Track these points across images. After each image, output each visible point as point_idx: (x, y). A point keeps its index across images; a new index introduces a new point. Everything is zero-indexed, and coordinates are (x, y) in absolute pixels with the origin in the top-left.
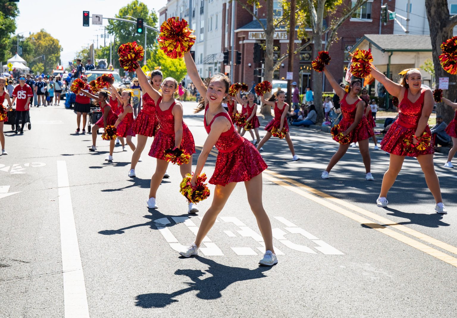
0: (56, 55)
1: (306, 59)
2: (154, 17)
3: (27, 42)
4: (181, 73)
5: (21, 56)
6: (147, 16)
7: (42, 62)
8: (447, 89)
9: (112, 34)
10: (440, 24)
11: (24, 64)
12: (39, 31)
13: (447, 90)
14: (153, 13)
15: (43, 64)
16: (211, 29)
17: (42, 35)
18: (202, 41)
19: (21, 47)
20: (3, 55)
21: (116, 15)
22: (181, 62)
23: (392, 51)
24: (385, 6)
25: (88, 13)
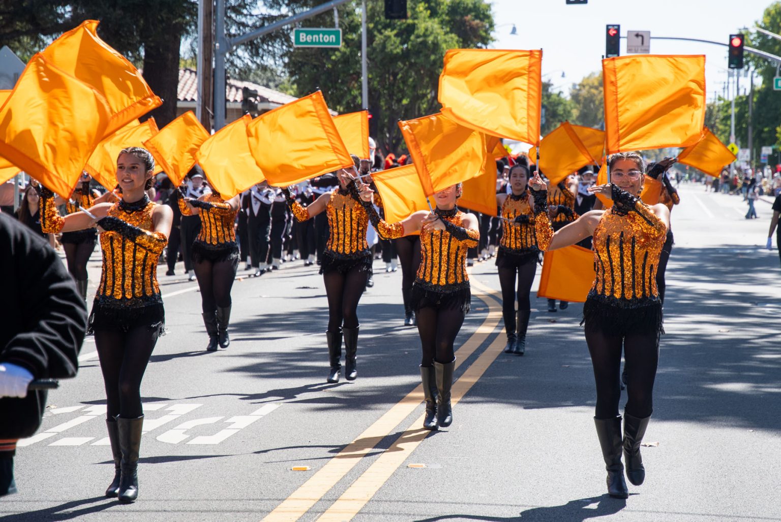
19: (544, 107)
25: (618, 28)
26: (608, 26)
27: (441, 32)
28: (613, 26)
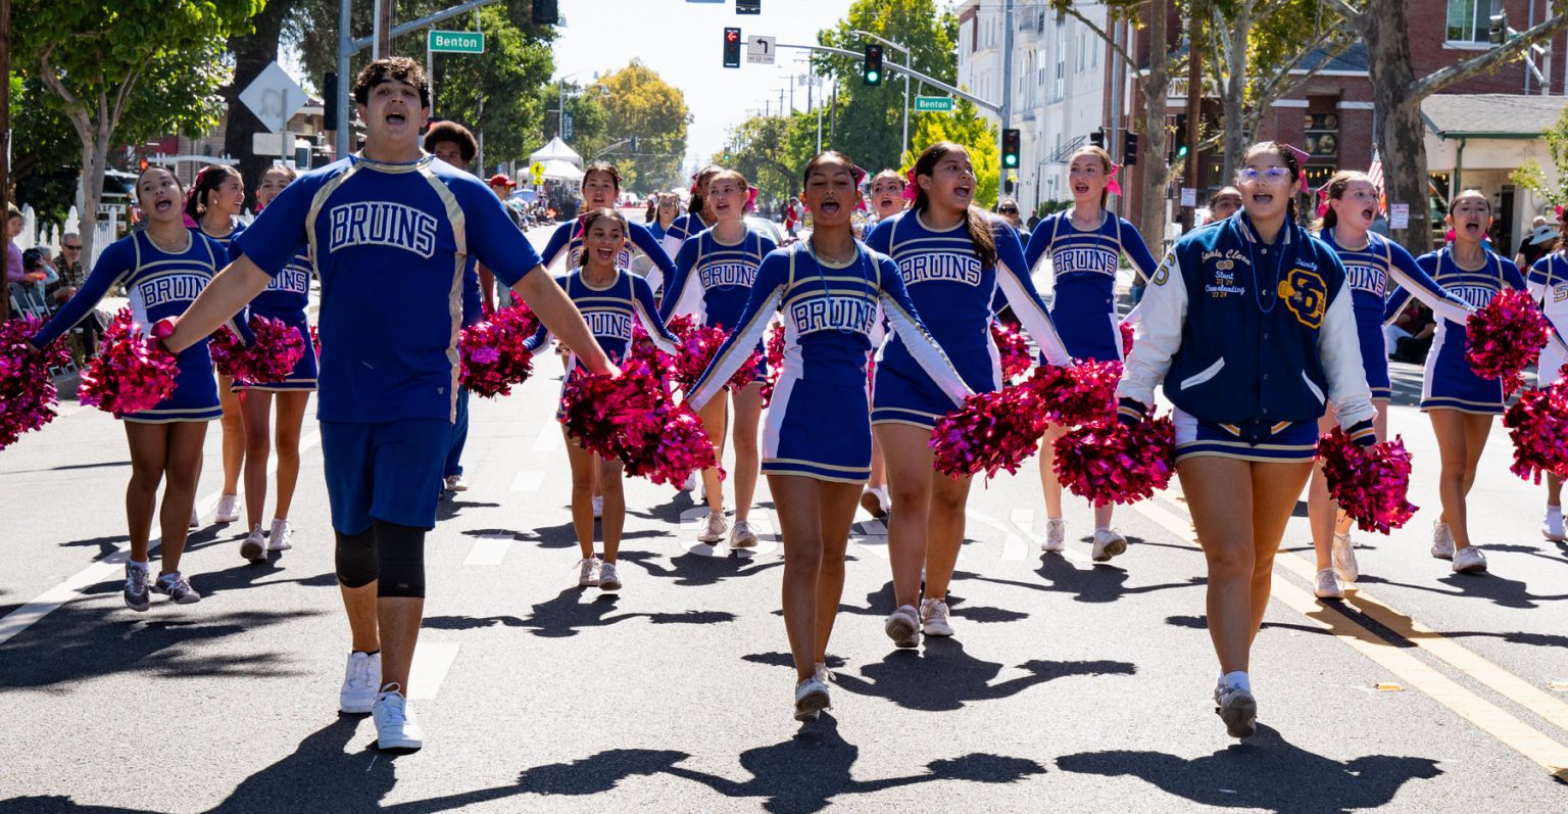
0: (672, 135)
1: (1325, 151)
2: (952, 26)
3: (587, 100)
4: (987, 187)
5: (568, 141)
6: (931, 23)
7: (631, 158)
8: (1406, 227)
9: (827, 75)
10: (1391, 96)
11: (577, 165)
12: (626, 65)
13: (1405, 230)
14: (948, 14)
15: (633, 164)
16: (1082, 68)
17: (636, 77)
18: (1061, 100)
19: (570, 115)
20: (519, 141)
21: (840, 20)
22: (988, 158)
23: (1462, 138)
24: (1499, 17)
25: (738, 32)
26: (726, 29)
27: (500, 24)
28: (732, 29)
